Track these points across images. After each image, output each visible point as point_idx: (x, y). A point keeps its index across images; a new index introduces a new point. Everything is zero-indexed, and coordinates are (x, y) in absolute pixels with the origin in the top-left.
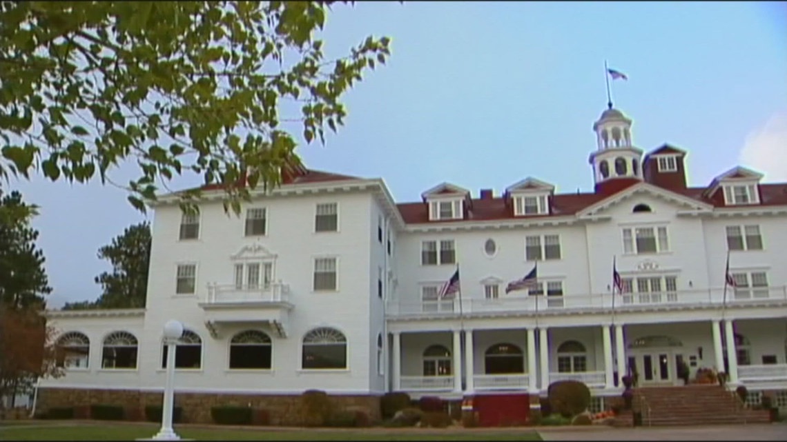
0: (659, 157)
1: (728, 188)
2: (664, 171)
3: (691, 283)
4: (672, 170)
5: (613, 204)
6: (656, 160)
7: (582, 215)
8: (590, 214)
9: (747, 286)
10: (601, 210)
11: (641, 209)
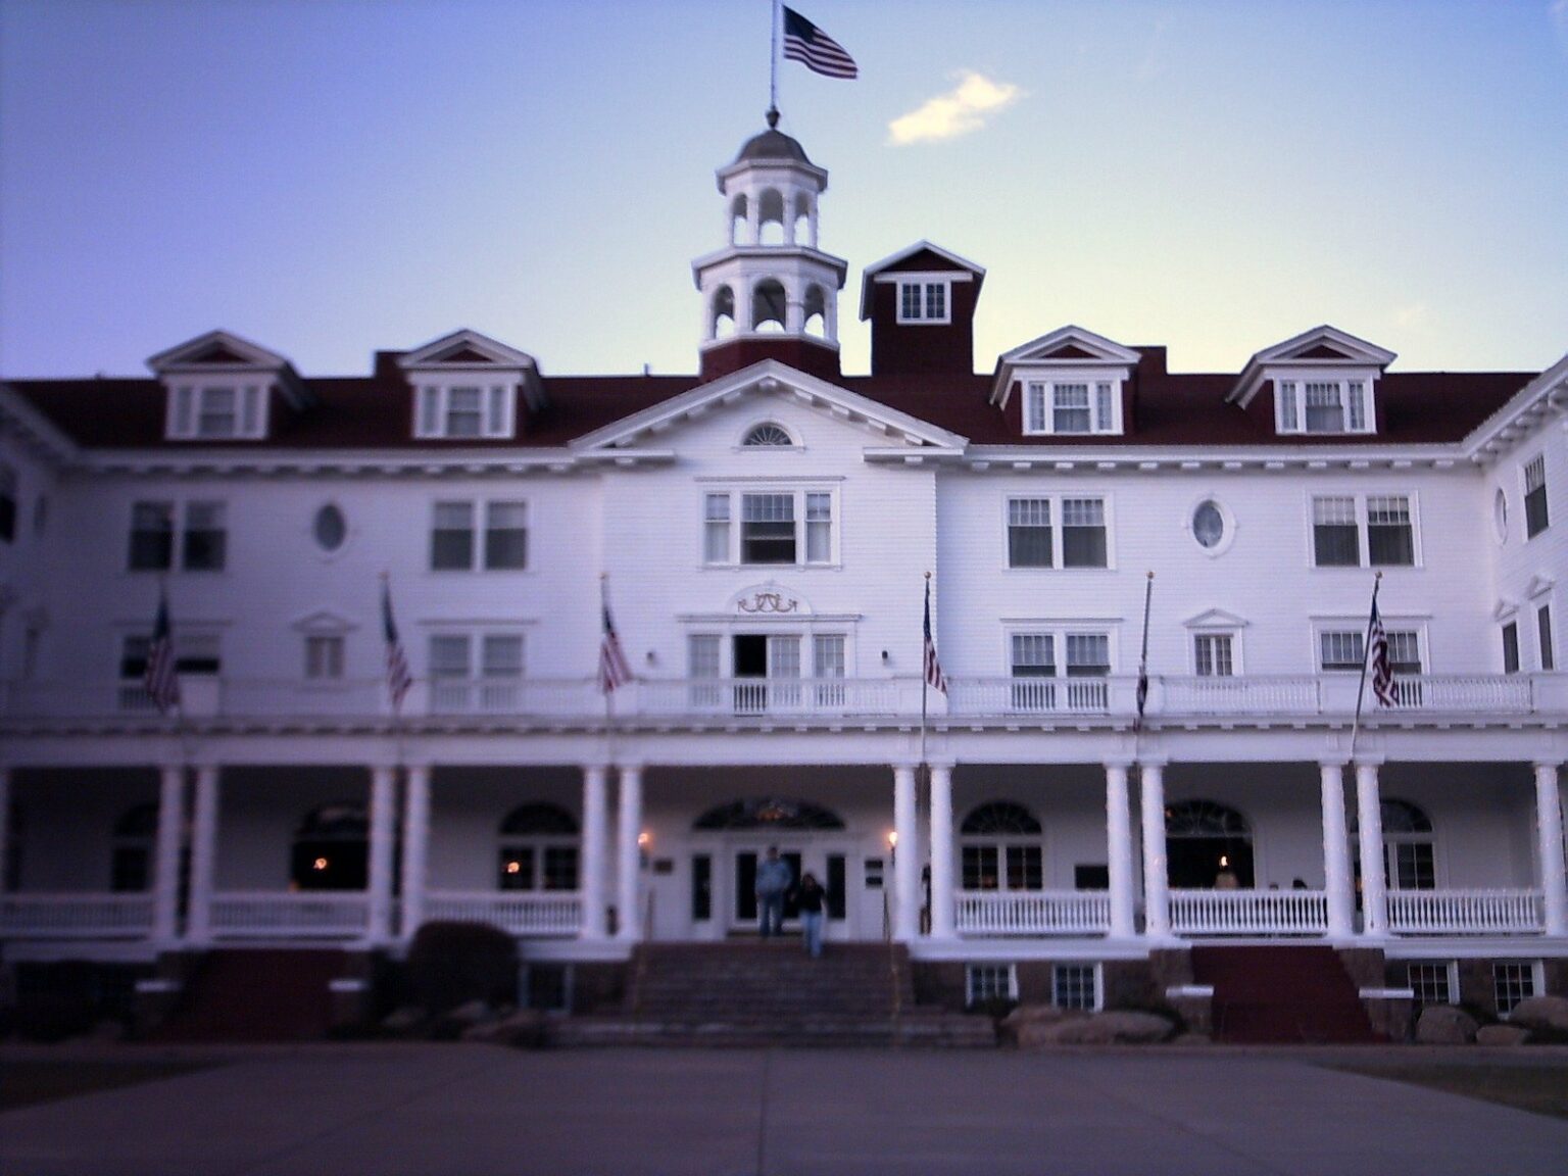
0: (901, 279)
1: (1038, 389)
2: (912, 321)
3: (885, 655)
4: (936, 321)
5: (684, 420)
6: (893, 286)
7: (590, 448)
8: (613, 446)
9: (1050, 670)
10: (648, 436)
11: (767, 435)
